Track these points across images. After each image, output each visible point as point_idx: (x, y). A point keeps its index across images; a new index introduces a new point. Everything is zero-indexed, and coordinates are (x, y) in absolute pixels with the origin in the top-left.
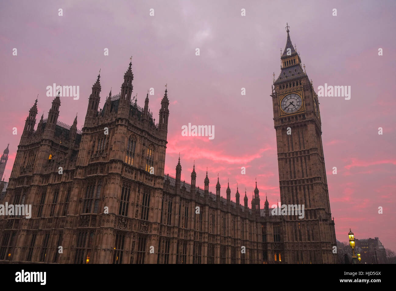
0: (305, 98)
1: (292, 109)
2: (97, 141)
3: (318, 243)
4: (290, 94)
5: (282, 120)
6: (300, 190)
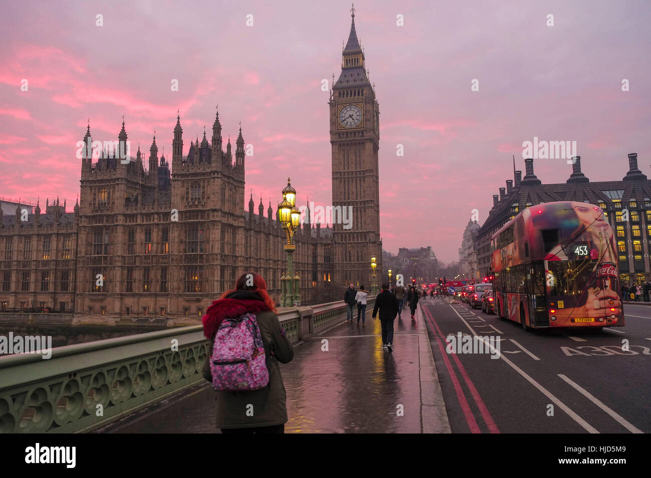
0: (366, 111)
1: (351, 123)
2: (190, 188)
3: (366, 263)
4: (350, 104)
5: (339, 134)
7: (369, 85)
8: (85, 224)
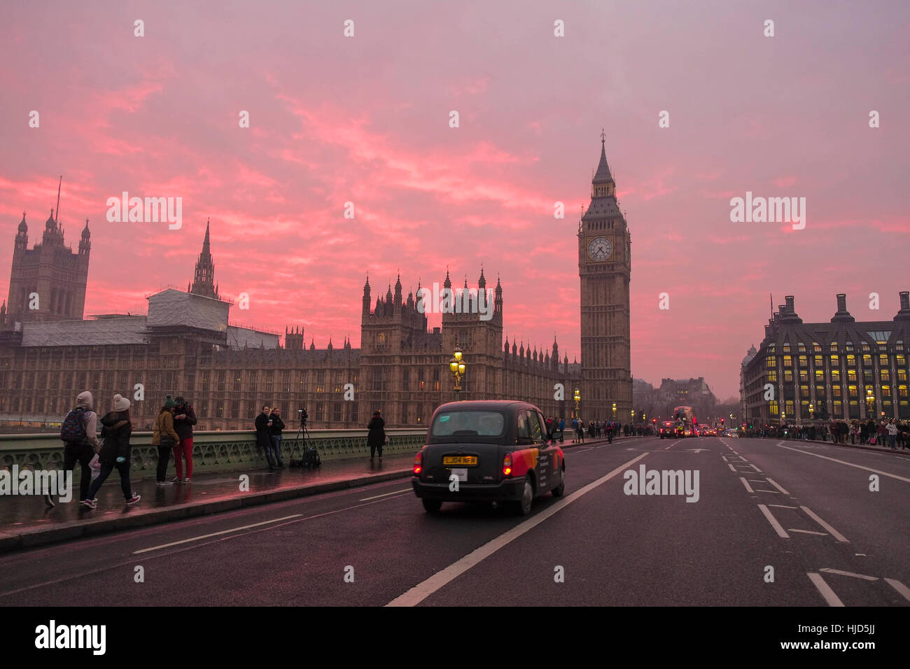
0: (616, 245)
1: (600, 256)
4: (600, 236)
5: (588, 267)
6: (602, 348)
7: (620, 217)
8: (365, 364)
